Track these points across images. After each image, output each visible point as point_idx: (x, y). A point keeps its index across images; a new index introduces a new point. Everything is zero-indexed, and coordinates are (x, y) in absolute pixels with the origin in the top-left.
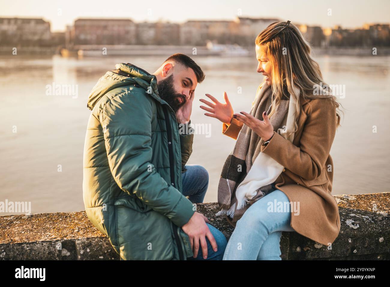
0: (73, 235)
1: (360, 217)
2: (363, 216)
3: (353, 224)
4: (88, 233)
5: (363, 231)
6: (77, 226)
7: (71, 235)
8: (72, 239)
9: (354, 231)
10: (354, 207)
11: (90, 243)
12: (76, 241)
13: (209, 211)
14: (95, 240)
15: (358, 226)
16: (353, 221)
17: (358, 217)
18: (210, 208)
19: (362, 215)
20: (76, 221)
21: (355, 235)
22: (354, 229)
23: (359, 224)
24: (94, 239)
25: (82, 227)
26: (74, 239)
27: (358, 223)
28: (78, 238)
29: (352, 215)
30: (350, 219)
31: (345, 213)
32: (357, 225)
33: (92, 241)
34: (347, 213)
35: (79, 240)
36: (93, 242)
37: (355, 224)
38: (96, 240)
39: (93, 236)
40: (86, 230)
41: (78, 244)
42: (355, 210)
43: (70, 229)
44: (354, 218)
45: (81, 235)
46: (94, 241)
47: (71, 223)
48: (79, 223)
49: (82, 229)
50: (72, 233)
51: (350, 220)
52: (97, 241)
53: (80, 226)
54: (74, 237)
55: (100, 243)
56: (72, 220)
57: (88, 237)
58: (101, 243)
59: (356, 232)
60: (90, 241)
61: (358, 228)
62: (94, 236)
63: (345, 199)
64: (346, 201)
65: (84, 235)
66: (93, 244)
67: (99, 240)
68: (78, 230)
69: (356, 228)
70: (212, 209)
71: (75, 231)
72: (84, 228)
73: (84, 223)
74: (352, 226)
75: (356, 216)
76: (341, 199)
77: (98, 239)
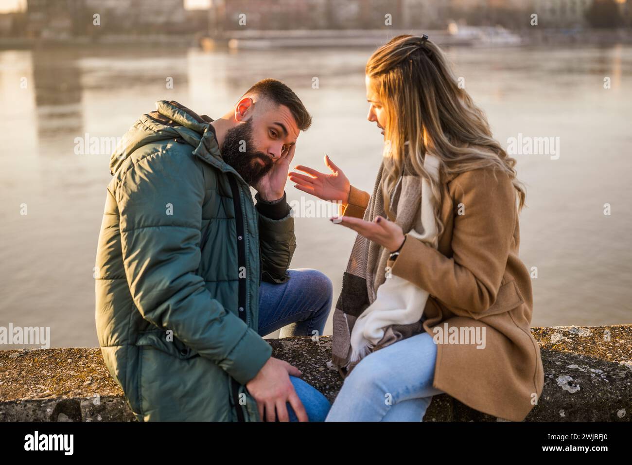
0: (80, 391)
1: (586, 371)
2: (592, 370)
3: (570, 384)
4: (104, 387)
5: (586, 398)
6: (91, 374)
7: (76, 391)
8: (76, 398)
9: (570, 398)
10: (581, 350)
11: (104, 406)
12: (82, 401)
13: (321, 352)
14: (113, 401)
15: (578, 388)
16: (571, 379)
17: (583, 370)
18: (325, 347)
19: (592, 367)
20: (93, 365)
21: (571, 405)
22: (571, 394)
23: (581, 384)
24: (111, 399)
25: (99, 377)
26: (79, 398)
27: (578, 383)
28: (86, 396)
29: (573, 367)
30: (566, 374)
31: (561, 363)
32: (576, 386)
33: (107, 402)
34: (565, 362)
35: (87, 399)
36: (108, 405)
37: (573, 385)
38: (115, 401)
39: (111, 394)
40: (103, 381)
41: (83, 406)
42: (581, 357)
43: (78, 380)
44: (575, 374)
45: (92, 392)
46: (110, 403)
47: (84, 367)
48: (97, 368)
49: (97, 380)
50: (79, 387)
51: (566, 377)
52: (115, 404)
53: (96, 375)
54: (80, 394)
55: (119, 407)
56: (87, 363)
57: (103, 396)
58: (122, 406)
59: (573, 399)
60: (105, 403)
61: (578, 392)
62: (113, 394)
63: (572, 334)
64: (571, 338)
65: (96, 391)
66: (109, 408)
67: (119, 401)
68: (89, 382)
69: (573, 391)
70: (328, 348)
71: (85, 384)
72: (102, 379)
73: (104, 369)
74: (567, 388)
75: (579, 368)
76: (565, 334)
77: (117, 400)
